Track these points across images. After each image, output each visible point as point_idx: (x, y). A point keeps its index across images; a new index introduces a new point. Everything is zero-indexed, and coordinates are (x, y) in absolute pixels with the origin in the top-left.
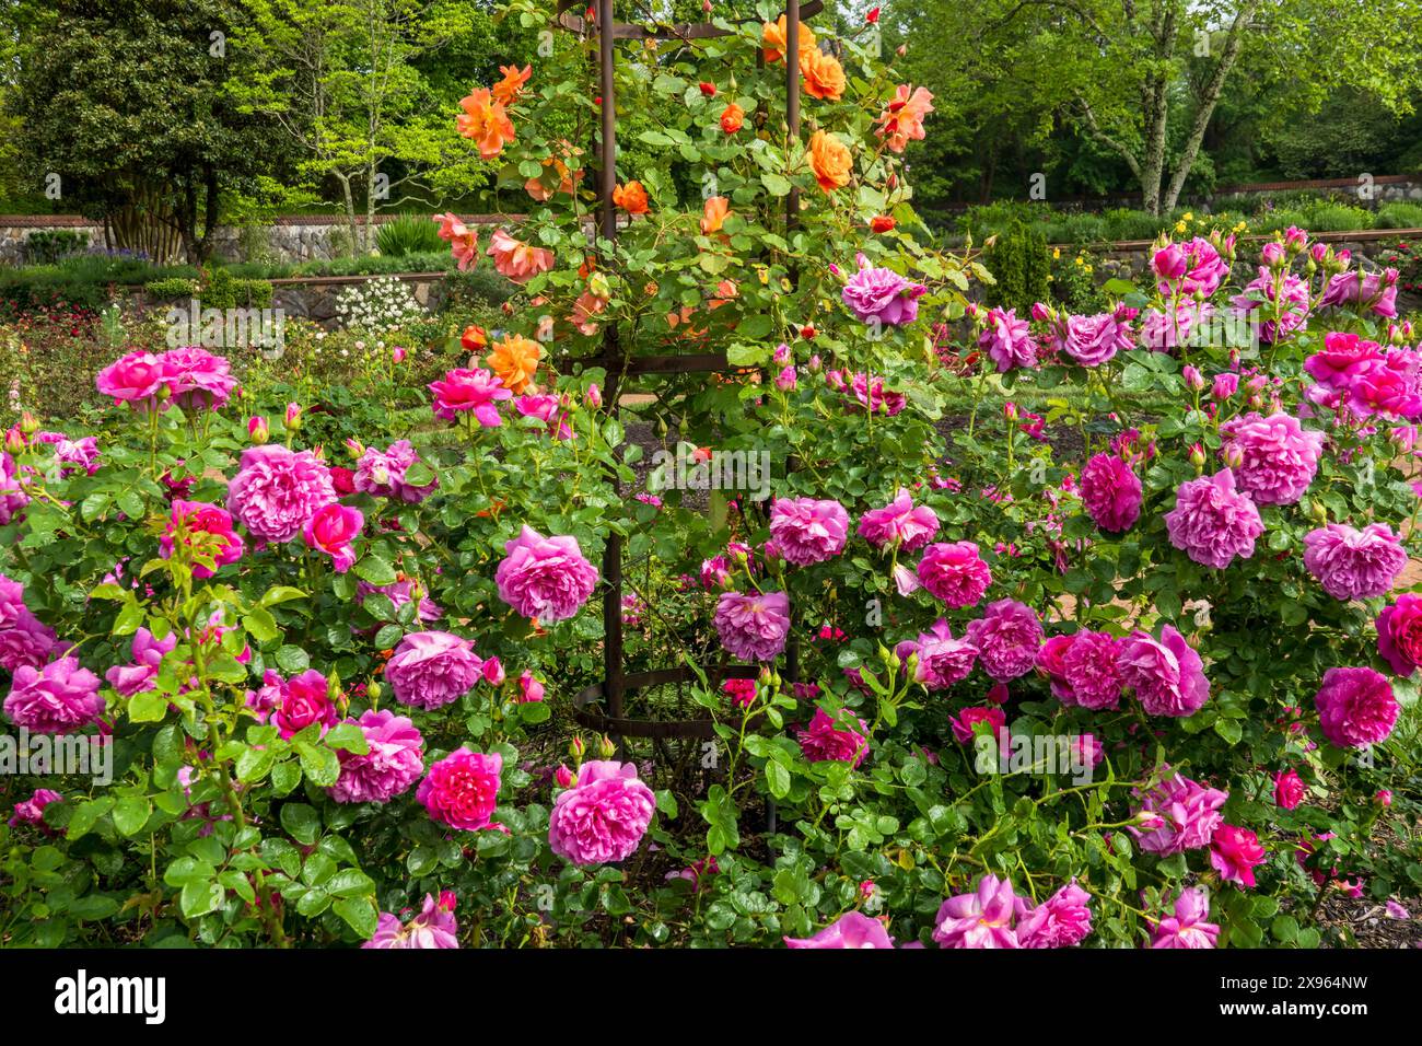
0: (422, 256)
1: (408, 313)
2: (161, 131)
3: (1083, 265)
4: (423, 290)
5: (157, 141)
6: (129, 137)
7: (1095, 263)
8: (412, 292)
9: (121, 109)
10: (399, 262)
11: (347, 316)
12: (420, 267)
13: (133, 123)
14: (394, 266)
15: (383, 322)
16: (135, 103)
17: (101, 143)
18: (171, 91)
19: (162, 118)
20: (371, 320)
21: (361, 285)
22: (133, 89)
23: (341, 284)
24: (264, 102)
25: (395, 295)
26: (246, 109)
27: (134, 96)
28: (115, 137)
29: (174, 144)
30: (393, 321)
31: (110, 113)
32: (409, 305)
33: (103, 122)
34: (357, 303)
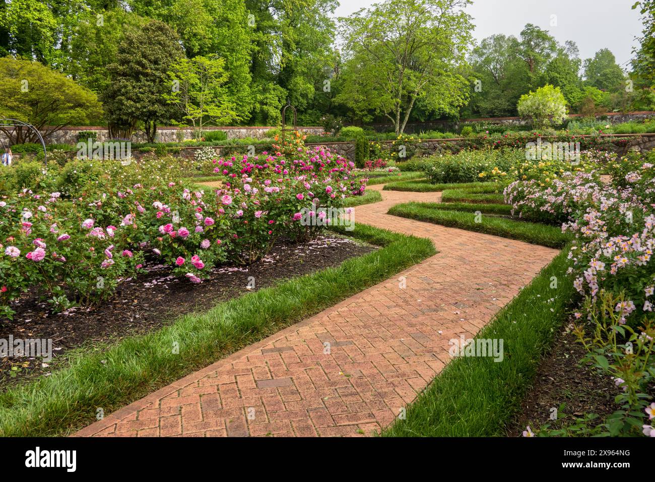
0: (217, 142)
1: (215, 156)
2: (145, 107)
3: (378, 146)
4: (218, 150)
5: (145, 110)
6: (137, 108)
7: (381, 146)
8: (215, 151)
9: (134, 101)
10: (211, 143)
11: (198, 157)
12: (217, 144)
13: (138, 105)
14: (209, 144)
15: (208, 159)
16: (138, 100)
17: (130, 111)
18: (148, 97)
19: (146, 104)
20: (204, 158)
21: (201, 149)
22: (138, 96)
23: (195, 149)
24: (173, 100)
25: (211, 152)
26: (169, 102)
27: (138, 98)
28: (133, 109)
29: (149, 111)
30: (210, 158)
31: (132, 103)
32: (215, 154)
33: (131, 105)
34: (200, 154)
